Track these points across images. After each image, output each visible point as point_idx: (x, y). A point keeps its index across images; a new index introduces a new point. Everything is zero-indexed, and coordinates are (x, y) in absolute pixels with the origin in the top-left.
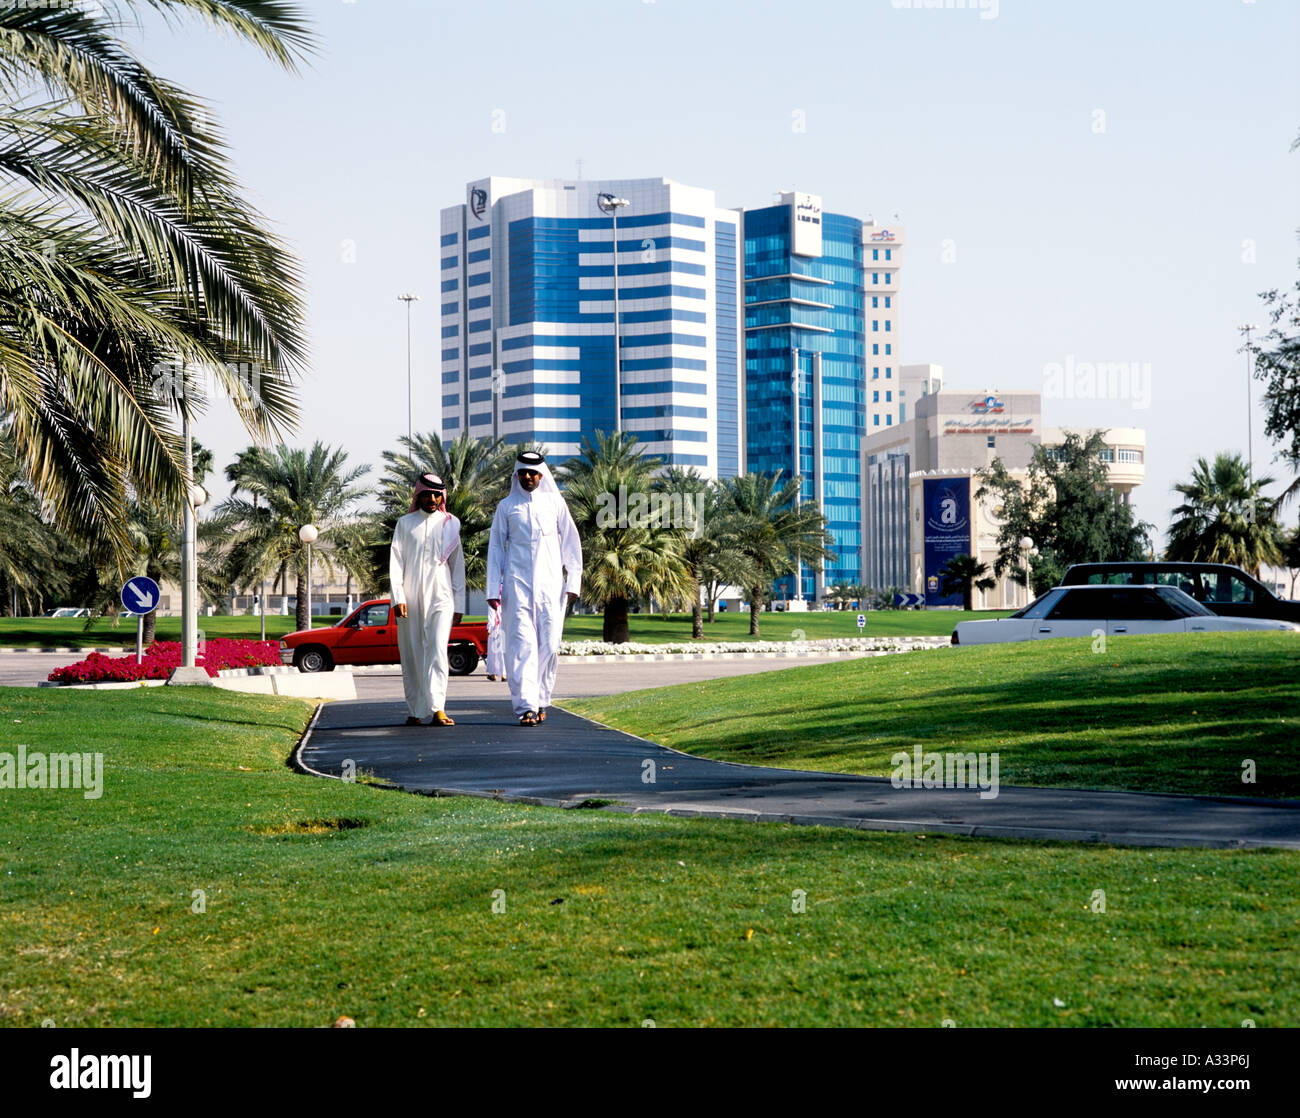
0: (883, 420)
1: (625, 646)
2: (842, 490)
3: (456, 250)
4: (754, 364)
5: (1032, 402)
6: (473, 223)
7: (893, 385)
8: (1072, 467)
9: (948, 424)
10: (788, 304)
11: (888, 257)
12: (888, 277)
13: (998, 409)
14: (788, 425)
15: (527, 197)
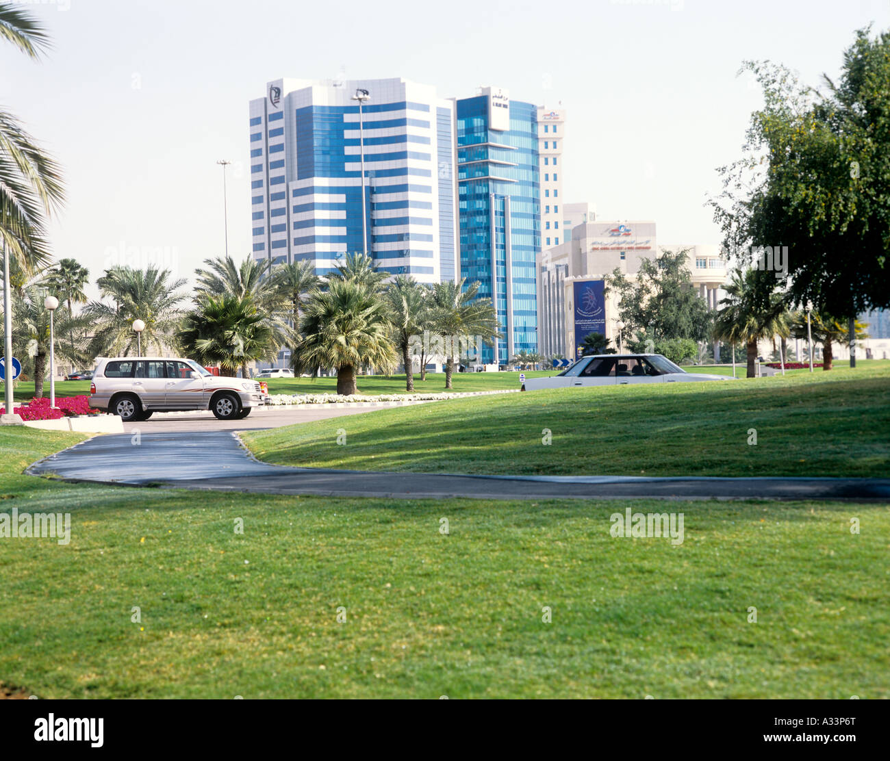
0: (553, 241)
1: (350, 397)
2: (526, 289)
3: (260, 128)
4: (464, 204)
5: (650, 228)
6: (272, 110)
7: (559, 217)
8: (667, 273)
9: (594, 244)
10: (487, 163)
11: (555, 130)
12: (555, 144)
13: (627, 234)
14: (488, 245)
15: (308, 91)
